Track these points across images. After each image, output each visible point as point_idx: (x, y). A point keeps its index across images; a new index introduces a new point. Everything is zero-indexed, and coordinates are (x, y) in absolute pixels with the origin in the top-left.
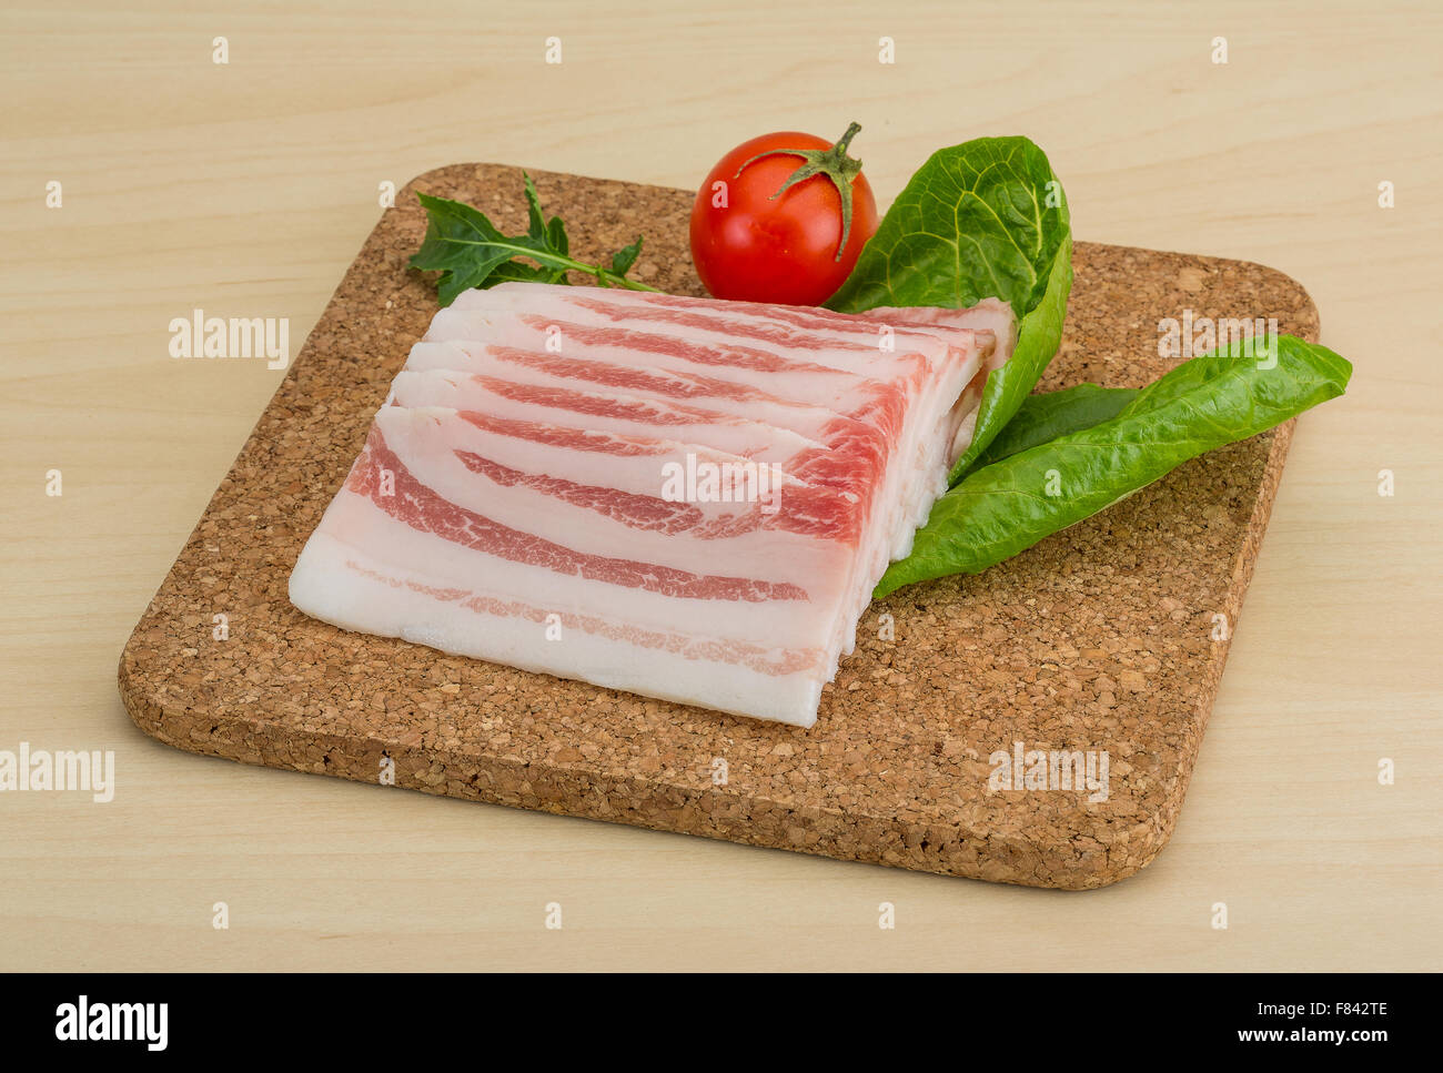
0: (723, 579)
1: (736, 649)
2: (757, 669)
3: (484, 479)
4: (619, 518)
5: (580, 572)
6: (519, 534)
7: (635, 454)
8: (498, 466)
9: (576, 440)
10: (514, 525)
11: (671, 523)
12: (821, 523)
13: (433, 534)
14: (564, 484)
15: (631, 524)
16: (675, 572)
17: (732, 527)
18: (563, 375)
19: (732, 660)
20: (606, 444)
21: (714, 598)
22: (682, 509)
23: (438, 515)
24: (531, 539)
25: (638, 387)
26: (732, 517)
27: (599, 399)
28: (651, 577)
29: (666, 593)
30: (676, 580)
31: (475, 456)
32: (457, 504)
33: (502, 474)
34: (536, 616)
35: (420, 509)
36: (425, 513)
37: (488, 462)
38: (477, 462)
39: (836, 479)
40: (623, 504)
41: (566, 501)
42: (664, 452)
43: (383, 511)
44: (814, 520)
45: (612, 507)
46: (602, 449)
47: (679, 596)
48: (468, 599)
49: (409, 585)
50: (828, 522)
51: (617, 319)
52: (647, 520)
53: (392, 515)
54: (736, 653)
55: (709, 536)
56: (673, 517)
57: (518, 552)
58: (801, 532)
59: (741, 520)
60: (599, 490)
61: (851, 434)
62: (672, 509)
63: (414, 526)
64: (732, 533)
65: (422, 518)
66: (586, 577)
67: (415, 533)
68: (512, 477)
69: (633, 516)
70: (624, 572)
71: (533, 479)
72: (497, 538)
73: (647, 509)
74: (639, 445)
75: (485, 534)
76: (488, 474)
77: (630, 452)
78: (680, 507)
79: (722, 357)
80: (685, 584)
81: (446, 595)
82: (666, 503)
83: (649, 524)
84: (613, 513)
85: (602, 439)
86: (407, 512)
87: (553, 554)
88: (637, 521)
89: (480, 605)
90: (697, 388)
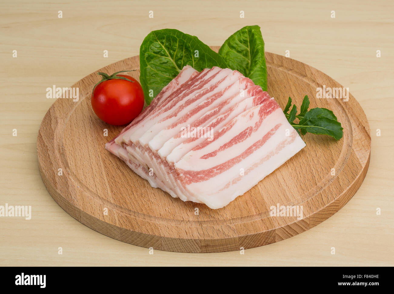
0: (265, 136)
1: (282, 144)
2: (290, 144)
3: (210, 158)
4: (239, 142)
5: (242, 159)
6: (226, 163)
7: (231, 127)
8: (211, 153)
9: (219, 135)
10: (224, 162)
11: (248, 134)
12: (272, 108)
13: (211, 178)
14: (225, 145)
15: (242, 141)
16: (257, 142)
17: (259, 124)
19: (284, 147)
20: (225, 130)
21: (267, 141)
22: (248, 129)
23: (208, 174)
24: (229, 162)
25: (209, 118)
26: (257, 122)
28: (254, 148)
29: (259, 148)
30: (258, 144)
31: (205, 156)
32: (210, 168)
33: (212, 155)
35: (204, 176)
36: (205, 176)
37: (207, 155)
38: (206, 156)
39: (263, 99)
40: (238, 138)
41: (228, 148)
42: (236, 122)
43: (198, 182)
44: (270, 109)
45: (237, 141)
46: (225, 132)
47: (262, 146)
48: (231, 183)
49: (220, 190)
50: (273, 107)
51: (176, 116)
52: (244, 137)
53: (201, 182)
54: (283, 145)
55: (257, 130)
56: (248, 133)
57: (229, 166)
58: (271, 113)
59: (259, 121)
60: (232, 140)
61: (253, 91)
62: (246, 131)
63: (206, 180)
64: (260, 125)
65: (206, 177)
66: (244, 159)
67: (208, 181)
68: (215, 153)
69: (241, 139)
70: (249, 151)
71: (219, 150)
72: (222, 168)
73: (242, 136)
74: (231, 124)
75: (220, 169)
76: (210, 157)
77: (230, 127)
78: (247, 129)
79: (210, 101)
80: (260, 143)
81: (227, 186)
82: (244, 131)
83: (245, 138)
84: (238, 142)
85: (224, 130)
86: (202, 179)
87: (235, 160)
88: (243, 140)
89: (234, 182)
90: (219, 108)
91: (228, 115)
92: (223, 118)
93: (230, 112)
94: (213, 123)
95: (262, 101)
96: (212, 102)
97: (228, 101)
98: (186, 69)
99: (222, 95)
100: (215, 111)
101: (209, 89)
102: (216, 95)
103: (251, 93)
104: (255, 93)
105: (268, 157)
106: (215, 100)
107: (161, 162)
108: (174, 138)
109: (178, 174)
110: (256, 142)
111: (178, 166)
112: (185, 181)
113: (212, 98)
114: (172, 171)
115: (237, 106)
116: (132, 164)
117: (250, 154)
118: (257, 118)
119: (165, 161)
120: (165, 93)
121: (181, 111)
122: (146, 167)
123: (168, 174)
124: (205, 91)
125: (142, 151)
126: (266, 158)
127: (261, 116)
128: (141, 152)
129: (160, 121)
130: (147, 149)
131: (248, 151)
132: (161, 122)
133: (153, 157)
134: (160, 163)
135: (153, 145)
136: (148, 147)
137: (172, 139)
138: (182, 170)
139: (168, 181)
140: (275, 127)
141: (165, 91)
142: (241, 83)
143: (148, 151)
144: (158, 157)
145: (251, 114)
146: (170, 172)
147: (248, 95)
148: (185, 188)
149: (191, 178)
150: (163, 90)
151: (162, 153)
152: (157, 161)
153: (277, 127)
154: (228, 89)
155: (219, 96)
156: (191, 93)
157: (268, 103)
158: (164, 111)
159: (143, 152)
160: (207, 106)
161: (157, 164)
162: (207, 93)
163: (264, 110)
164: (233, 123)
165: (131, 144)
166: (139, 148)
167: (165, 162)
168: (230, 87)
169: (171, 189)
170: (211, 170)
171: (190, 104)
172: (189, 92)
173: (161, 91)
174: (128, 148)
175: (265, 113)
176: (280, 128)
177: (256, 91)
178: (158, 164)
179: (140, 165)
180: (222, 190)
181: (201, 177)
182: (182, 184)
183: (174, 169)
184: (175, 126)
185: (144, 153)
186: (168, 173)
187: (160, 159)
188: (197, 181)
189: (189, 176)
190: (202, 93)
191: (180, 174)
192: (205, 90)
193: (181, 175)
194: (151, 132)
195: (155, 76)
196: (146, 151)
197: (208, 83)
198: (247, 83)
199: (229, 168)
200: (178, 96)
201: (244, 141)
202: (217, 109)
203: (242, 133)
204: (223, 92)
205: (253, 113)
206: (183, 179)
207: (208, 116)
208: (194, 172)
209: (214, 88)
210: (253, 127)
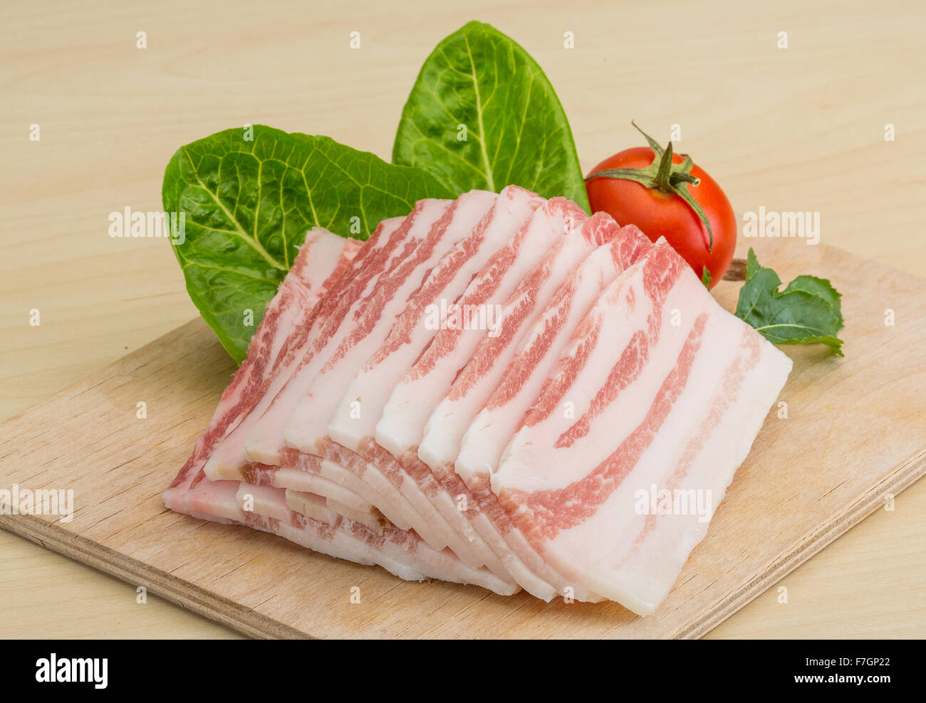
0: (681, 354)
1: (732, 373)
2: (752, 366)
3: (578, 443)
4: (629, 382)
5: (654, 433)
6: (618, 451)
7: (596, 337)
8: (574, 426)
9: (574, 367)
10: (613, 448)
11: (641, 353)
12: (670, 269)
13: (600, 507)
14: (600, 395)
15: (635, 377)
16: (669, 377)
17: (656, 320)
18: (491, 365)
19: (742, 379)
20: (584, 349)
21: (691, 369)
22: (636, 340)
23: (589, 493)
24: (624, 447)
25: (517, 326)
26: (650, 316)
27: (534, 343)
28: (668, 394)
29: (679, 393)
30: (674, 380)
31: (562, 436)
32: (586, 474)
33: (577, 431)
35: (580, 501)
36: (584, 501)
37: (569, 432)
38: (567, 438)
39: (634, 249)
40: (621, 371)
41: (611, 403)
42: (601, 320)
43: (573, 527)
44: (666, 273)
45: (622, 379)
46: (586, 355)
47: (684, 387)
49: (637, 541)
50: (671, 266)
52: (636, 366)
53: (579, 524)
54: (736, 374)
55: (656, 339)
56: (639, 351)
57: (629, 460)
58: (673, 284)
59: (654, 312)
60: (610, 377)
61: (595, 229)
62: (634, 346)
63: (591, 515)
64: (659, 324)
65: (587, 506)
66: (657, 431)
68: (584, 425)
69: (630, 372)
70: (659, 409)
71: (591, 411)
72: (615, 468)
73: (629, 363)
74: (591, 331)
75: (611, 472)
76: (576, 438)
77: (593, 339)
78: (634, 340)
79: (492, 279)
80: (678, 378)
81: (650, 523)
82: (629, 347)
83: (638, 366)
84: (626, 382)
85: (580, 348)
86: (579, 512)
87: (637, 440)
88: (634, 373)
90: (529, 293)
91: (568, 305)
92: (559, 318)
93: (567, 296)
94: (539, 335)
95: (633, 253)
96: (497, 280)
97: (544, 269)
98: (316, 239)
99: (515, 257)
100: (523, 302)
101: (464, 251)
102: (500, 260)
103: (593, 237)
104: (602, 235)
105: (715, 416)
106: (502, 272)
107: (436, 483)
108: (451, 400)
109: (509, 510)
110: (667, 376)
111: (503, 481)
112: (538, 528)
113: (491, 270)
114: (483, 505)
115: (581, 278)
116: (302, 528)
117: (666, 416)
118: (644, 302)
119: (451, 477)
120: (282, 316)
121: (415, 324)
122: (369, 521)
123: (470, 518)
124: (454, 259)
125: (351, 464)
126: (710, 417)
127: (653, 297)
128: (347, 473)
129: (369, 366)
130: (371, 453)
131: (659, 407)
132: (374, 367)
133: (403, 472)
134: (433, 487)
135: (395, 434)
136: (376, 444)
137: (447, 404)
138: (520, 492)
139: (474, 541)
140: (696, 325)
142: (551, 214)
143: (377, 460)
144: (418, 468)
145: (628, 293)
146: (477, 509)
147: (588, 242)
148: (539, 550)
149: (551, 514)
150: (273, 310)
151: (435, 450)
152: (420, 484)
153: (700, 325)
154: (522, 236)
155: (506, 259)
156: (408, 274)
157: (655, 255)
158: (353, 339)
159: (356, 467)
160: (490, 295)
161: (421, 494)
162: (463, 263)
163: (653, 278)
164: (594, 328)
165: (292, 457)
166: (336, 458)
167: (451, 481)
168: (524, 229)
169: (485, 568)
170: (592, 481)
171: (431, 301)
172: (398, 274)
174: (284, 477)
175: (657, 284)
176: (707, 326)
177: (603, 230)
178: (424, 492)
179: (339, 520)
180: (641, 539)
181: (575, 506)
182: (529, 540)
183: (492, 493)
184: (430, 366)
185: (363, 469)
186: (471, 513)
187: (431, 472)
188: (568, 524)
189: (545, 509)
190: (448, 266)
191: (516, 507)
192: (452, 255)
193: (523, 509)
194: (359, 400)
195: (224, 281)
196: (368, 460)
197: (442, 237)
198: (564, 211)
199: (633, 465)
200: (358, 297)
201: (639, 377)
202: (524, 296)
203: (625, 352)
204: (514, 247)
205: (631, 290)
206: (531, 521)
207: (511, 320)
208: (554, 495)
209: (475, 247)
210: (646, 331)
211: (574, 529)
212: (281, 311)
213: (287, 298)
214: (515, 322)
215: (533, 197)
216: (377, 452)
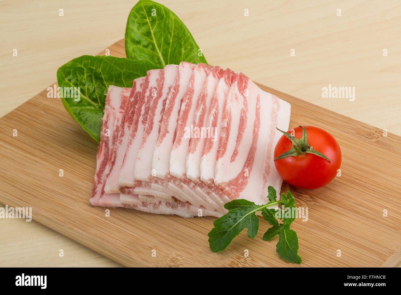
0: (256, 113)
1: (273, 114)
2: (278, 110)
3: (236, 158)
4: (244, 129)
5: (256, 145)
6: (248, 156)
8: (234, 152)
9: (228, 130)
14: (238, 138)
15: (245, 127)
16: (255, 123)
17: (246, 103)
19: (276, 116)
20: (229, 123)
21: (260, 117)
24: (250, 154)
25: (204, 119)
26: (243, 102)
27: (212, 124)
28: (256, 129)
29: (259, 127)
31: (231, 158)
32: (242, 169)
33: (235, 154)
34: (269, 158)
36: (243, 179)
38: (233, 158)
40: (241, 126)
41: (241, 140)
42: (230, 109)
44: (244, 84)
46: (230, 125)
47: (260, 124)
48: (266, 175)
50: (244, 81)
53: (244, 188)
55: (247, 110)
56: (244, 117)
57: (252, 159)
58: (247, 88)
59: (244, 100)
60: (239, 130)
61: (216, 73)
63: (247, 184)
65: (245, 181)
68: (236, 151)
71: (237, 145)
72: (249, 163)
73: (242, 122)
75: (248, 165)
76: (236, 156)
77: (230, 117)
78: (241, 113)
79: (189, 101)
80: (257, 122)
81: (265, 180)
82: (241, 116)
83: (245, 122)
84: (243, 130)
85: (227, 123)
86: (243, 184)
87: (252, 150)
88: (245, 125)
89: (267, 171)
90: (203, 105)
91: (218, 106)
92: (216, 112)
93: (216, 103)
94: (212, 121)
95: (231, 79)
96: (191, 101)
97: (205, 94)
98: (112, 90)
99: (193, 91)
100: (202, 108)
101: (175, 92)
102: (189, 93)
103: (216, 76)
106: (191, 98)
107: (195, 185)
108: (192, 153)
109: (222, 190)
111: (219, 180)
112: (233, 194)
113: (187, 98)
114: (213, 189)
115: (218, 94)
116: (146, 207)
117: (258, 137)
118: (241, 98)
119: (200, 182)
121: (168, 125)
122: (171, 201)
123: (209, 195)
124: (172, 96)
125: (162, 184)
126: (271, 134)
127: (243, 94)
128: (162, 187)
129: (158, 145)
130: (169, 178)
131: (255, 135)
132: (160, 145)
133: (182, 184)
134: (194, 187)
135: (177, 170)
136: (170, 175)
137: (191, 155)
138: (225, 183)
139: (212, 202)
141: (107, 120)
142: (200, 71)
143: (172, 181)
144: (187, 181)
145: (235, 96)
146: (211, 191)
147: (215, 79)
149: (236, 188)
150: (105, 120)
151: (192, 174)
152: (189, 187)
153: (258, 100)
154: (193, 82)
155: (191, 92)
156: (157, 104)
157: (239, 78)
158: (147, 134)
159: (165, 184)
160: (190, 108)
161: (190, 190)
162: (176, 96)
163: (241, 87)
164: (229, 113)
165: (139, 183)
166: (156, 182)
167: (201, 184)
168: (193, 79)
169: (216, 210)
170: (244, 171)
171: (170, 114)
172: (153, 104)
173: (104, 122)
174: (137, 190)
176: (260, 99)
177: (218, 72)
178: (191, 189)
179: (160, 202)
181: (241, 182)
183: (215, 185)
184: (180, 142)
185: (167, 185)
186: (208, 193)
187: (192, 182)
189: (233, 186)
190: (171, 99)
191: (224, 189)
192: (171, 94)
193: (227, 189)
194: (159, 159)
196: (169, 181)
198: (204, 68)
199: (254, 160)
200: (140, 115)
202: (202, 106)
203: (240, 119)
204: (192, 87)
205: (236, 95)
206: (230, 193)
207: (201, 117)
208: (234, 180)
209: (178, 89)
210: (244, 108)
211: (244, 191)
212: (108, 120)
213: (108, 115)
214: (203, 117)
215: (190, 64)
216: (172, 178)
